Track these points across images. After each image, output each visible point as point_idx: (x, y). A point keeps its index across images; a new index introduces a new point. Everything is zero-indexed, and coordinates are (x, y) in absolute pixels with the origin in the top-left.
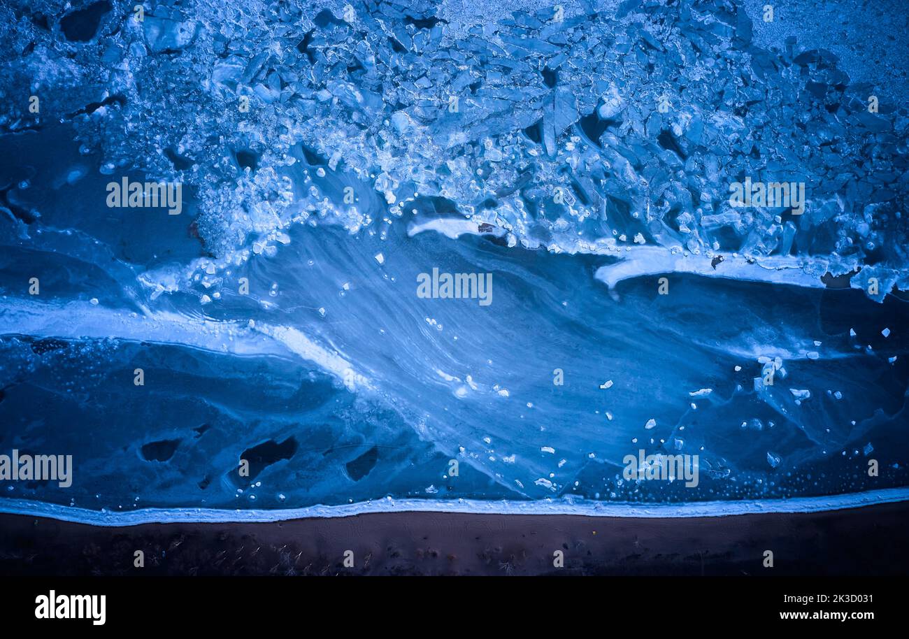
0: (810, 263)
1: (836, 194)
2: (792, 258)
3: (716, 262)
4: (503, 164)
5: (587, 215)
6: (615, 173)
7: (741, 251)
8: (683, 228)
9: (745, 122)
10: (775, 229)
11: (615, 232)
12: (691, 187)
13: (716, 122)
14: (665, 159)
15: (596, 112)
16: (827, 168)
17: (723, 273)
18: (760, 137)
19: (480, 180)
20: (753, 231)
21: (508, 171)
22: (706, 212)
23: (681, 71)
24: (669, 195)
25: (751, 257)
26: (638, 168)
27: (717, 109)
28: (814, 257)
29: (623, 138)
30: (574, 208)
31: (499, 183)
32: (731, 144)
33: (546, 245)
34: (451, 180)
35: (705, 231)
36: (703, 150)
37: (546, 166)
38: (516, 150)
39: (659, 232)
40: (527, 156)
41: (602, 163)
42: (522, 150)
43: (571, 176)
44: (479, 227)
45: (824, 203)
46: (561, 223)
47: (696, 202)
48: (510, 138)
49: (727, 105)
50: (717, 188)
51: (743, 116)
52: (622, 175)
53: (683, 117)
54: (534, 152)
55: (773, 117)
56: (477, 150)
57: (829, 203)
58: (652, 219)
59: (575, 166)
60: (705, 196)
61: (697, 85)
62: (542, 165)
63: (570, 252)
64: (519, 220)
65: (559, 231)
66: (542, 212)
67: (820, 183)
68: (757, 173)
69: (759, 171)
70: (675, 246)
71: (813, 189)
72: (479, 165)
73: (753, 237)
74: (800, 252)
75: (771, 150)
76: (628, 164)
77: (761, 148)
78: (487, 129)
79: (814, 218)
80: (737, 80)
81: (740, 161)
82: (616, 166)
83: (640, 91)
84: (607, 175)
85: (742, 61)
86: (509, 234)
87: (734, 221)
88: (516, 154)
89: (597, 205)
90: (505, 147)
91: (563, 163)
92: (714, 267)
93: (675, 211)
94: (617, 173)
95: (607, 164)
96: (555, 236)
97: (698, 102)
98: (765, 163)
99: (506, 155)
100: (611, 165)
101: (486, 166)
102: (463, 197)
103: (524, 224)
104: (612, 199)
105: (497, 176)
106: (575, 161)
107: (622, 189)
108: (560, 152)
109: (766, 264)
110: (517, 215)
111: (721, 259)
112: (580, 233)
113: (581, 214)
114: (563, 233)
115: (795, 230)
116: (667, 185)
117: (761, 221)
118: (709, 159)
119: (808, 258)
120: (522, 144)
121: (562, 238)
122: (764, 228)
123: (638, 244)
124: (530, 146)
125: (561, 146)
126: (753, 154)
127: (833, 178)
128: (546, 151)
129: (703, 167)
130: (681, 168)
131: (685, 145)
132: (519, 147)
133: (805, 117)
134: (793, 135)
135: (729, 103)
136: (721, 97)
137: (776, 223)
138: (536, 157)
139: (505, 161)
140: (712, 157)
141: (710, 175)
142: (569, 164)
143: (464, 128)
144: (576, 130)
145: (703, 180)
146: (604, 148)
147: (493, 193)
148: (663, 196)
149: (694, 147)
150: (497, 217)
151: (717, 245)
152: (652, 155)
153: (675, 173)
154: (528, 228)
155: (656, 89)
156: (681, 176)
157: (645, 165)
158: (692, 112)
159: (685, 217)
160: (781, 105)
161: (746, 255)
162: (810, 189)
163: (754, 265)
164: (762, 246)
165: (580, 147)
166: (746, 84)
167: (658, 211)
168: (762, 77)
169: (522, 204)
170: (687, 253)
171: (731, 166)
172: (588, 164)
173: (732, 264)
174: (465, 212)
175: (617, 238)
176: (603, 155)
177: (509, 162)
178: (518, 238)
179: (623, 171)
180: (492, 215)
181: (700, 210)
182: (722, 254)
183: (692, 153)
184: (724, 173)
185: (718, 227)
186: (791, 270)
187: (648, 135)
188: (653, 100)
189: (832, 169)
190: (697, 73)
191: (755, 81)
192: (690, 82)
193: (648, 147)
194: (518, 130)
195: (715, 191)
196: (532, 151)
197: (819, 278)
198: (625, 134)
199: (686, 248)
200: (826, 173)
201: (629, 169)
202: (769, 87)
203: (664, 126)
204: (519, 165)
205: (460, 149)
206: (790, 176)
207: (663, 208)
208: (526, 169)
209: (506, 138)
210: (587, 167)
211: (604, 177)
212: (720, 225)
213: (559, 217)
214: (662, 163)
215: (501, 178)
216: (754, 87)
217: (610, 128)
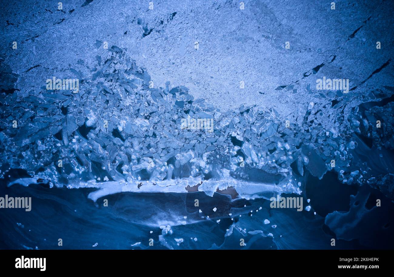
0: (180, 182)
1: (190, 150)
2: (172, 181)
3: (139, 186)
4: (45, 151)
5: (83, 171)
6: (94, 151)
7: (150, 180)
8: (124, 172)
9: (149, 122)
10: (164, 169)
11: (95, 177)
12: (127, 153)
13: (136, 123)
14: (115, 142)
15: (85, 124)
16: (186, 139)
17: (143, 190)
18: (156, 128)
19: (36, 160)
20: (155, 170)
21: (48, 154)
22: (134, 164)
23: (121, 102)
24: (118, 158)
25: (154, 182)
26: (104, 147)
27: (137, 117)
28: (182, 179)
29: (97, 134)
30: (78, 168)
31: (45, 160)
32: (144, 132)
33: (66, 185)
34: (24, 161)
35: (134, 173)
36: (132, 136)
37: (64, 150)
38: (51, 144)
39: (114, 175)
40: (56, 147)
41: (88, 147)
42: (54, 144)
43: (75, 154)
44: (37, 180)
45: (185, 155)
46: (72, 175)
47: (130, 160)
48: (48, 139)
49: (141, 115)
50: (138, 153)
51: (149, 119)
52: (97, 151)
53: (122, 122)
54: (59, 145)
55: (161, 118)
56: (35, 146)
57: (187, 155)
58: (111, 169)
59: (77, 149)
60: (133, 157)
61: (128, 107)
62: (63, 150)
63: (76, 188)
64: (54, 176)
65: (71, 179)
66: (64, 171)
67: (183, 146)
68: (156, 144)
69: (156, 143)
70: (122, 181)
71: (180, 149)
72: (36, 153)
73: (155, 173)
74: (176, 177)
75: (161, 133)
76: (100, 146)
77: (157, 133)
78: (38, 136)
79: (181, 162)
80: (145, 103)
81: (148, 139)
82: (95, 147)
83: (103, 113)
84: (91, 152)
85: (147, 95)
86: (50, 182)
87: (146, 167)
88: (51, 146)
89: (87, 165)
90: (47, 144)
91: (72, 148)
92: (139, 188)
93: (121, 165)
94: (95, 150)
95: (91, 147)
96: (70, 181)
97: (129, 115)
98: (159, 139)
99: (47, 147)
100: (92, 147)
101: (39, 153)
102: (30, 168)
103: (56, 177)
104: (93, 162)
105: (43, 157)
106: (76, 147)
107: (98, 157)
108: (70, 144)
109: (161, 185)
110: (53, 173)
111: (142, 184)
112: (80, 179)
113: (80, 170)
114: (73, 179)
115: (173, 168)
116: (117, 153)
117: (158, 166)
118: (134, 140)
119: (179, 179)
120: (54, 142)
121: (73, 182)
122: (160, 168)
123: (105, 181)
124: (58, 142)
125: (70, 141)
126: (154, 136)
127: (189, 143)
128: (64, 143)
129: (132, 144)
130: (122, 145)
131: (123, 135)
132: (52, 143)
133: (175, 117)
134: (170, 126)
135: (142, 114)
136: (138, 112)
137: (165, 166)
138: (60, 146)
139: (47, 150)
140: (136, 139)
141: (135, 147)
142: (74, 148)
143: (28, 137)
144: (77, 133)
145: (132, 150)
146: (89, 140)
147: (42, 164)
148: (115, 159)
149: (128, 135)
150: (45, 175)
151: (140, 178)
152: (110, 140)
153: (120, 148)
154: (58, 179)
155: (110, 111)
156: (123, 149)
157: (107, 146)
158: (126, 120)
159: (125, 167)
160: (165, 113)
161: (152, 181)
162: (179, 149)
163: (156, 185)
164: (159, 176)
165: (78, 140)
166: (149, 105)
167: (114, 166)
168: (156, 101)
169: (55, 169)
170: (126, 183)
171: (144, 142)
172: (82, 148)
173: (147, 186)
174: (31, 174)
175: (96, 179)
176: (88, 143)
177: (49, 150)
178: (54, 184)
179: (98, 149)
180: (42, 175)
181: (131, 163)
182: (142, 182)
183: (127, 138)
184: (141, 146)
185: (140, 170)
186: (173, 186)
187: (108, 132)
188: (109, 116)
189: (188, 139)
190: (128, 102)
191: (153, 103)
192: (125, 106)
193: (108, 137)
194: (51, 135)
195: (137, 154)
196: (58, 145)
197: (184, 188)
198: (98, 132)
199: (126, 181)
200: (186, 141)
201: (100, 148)
202: (159, 105)
203: (114, 127)
204: (53, 151)
205: (27, 146)
206: (170, 144)
207: (116, 164)
208: (56, 153)
209: (47, 139)
210: (82, 149)
211: (90, 153)
212: (140, 169)
213: (71, 172)
214: (114, 144)
215: (45, 157)
216: (152, 106)
217: (91, 130)
